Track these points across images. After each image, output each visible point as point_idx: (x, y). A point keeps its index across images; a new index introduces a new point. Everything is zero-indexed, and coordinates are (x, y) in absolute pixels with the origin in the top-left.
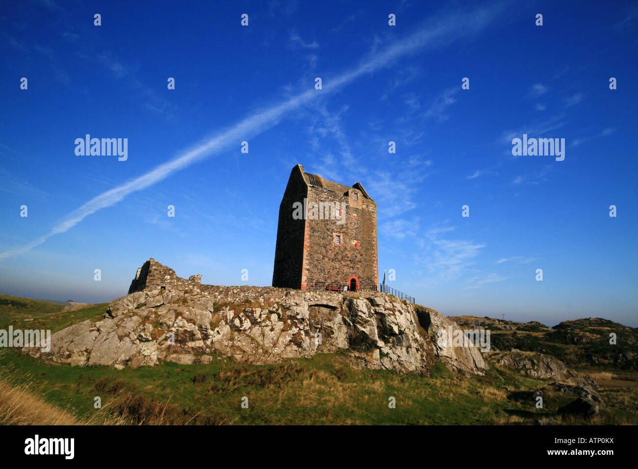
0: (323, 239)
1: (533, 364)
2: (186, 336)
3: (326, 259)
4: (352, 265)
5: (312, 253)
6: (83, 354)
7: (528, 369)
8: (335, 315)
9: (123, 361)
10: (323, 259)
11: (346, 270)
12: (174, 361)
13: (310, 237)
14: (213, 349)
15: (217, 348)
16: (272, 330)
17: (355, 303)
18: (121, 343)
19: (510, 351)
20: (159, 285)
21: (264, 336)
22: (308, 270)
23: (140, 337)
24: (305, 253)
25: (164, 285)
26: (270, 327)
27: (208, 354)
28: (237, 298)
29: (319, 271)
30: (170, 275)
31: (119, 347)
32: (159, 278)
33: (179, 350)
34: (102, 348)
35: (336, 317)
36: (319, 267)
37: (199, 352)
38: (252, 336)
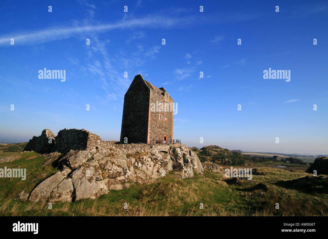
0: (155, 117)
1: (213, 167)
2: (117, 175)
3: (156, 127)
4: (165, 130)
5: (151, 124)
6: (69, 194)
7: (212, 169)
8: (167, 156)
9: (95, 194)
10: (155, 127)
11: (163, 132)
12: (113, 189)
13: (151, 116)
14: (129, 179)
15: (131, 179)
16: (150, 166)
17: (177, 150)
18: (91, 184)
19: (205, 162)
20: (94, 146)
21: (148, 170)
22: (150, 133)
23: (97, 178)
24: (149, 124)
25: (97, 146)
26: (149, 165)
27: (127, 183)
28: (133, 151)
29: (154, 133)
30: (100, 140)
31: (91, 186)
32: (94, 142)
33: (113, 182)
34: (82, 189)
35: (168, 156)
36: (154, 131)
37: (123, 182)
38: (143, 170)
